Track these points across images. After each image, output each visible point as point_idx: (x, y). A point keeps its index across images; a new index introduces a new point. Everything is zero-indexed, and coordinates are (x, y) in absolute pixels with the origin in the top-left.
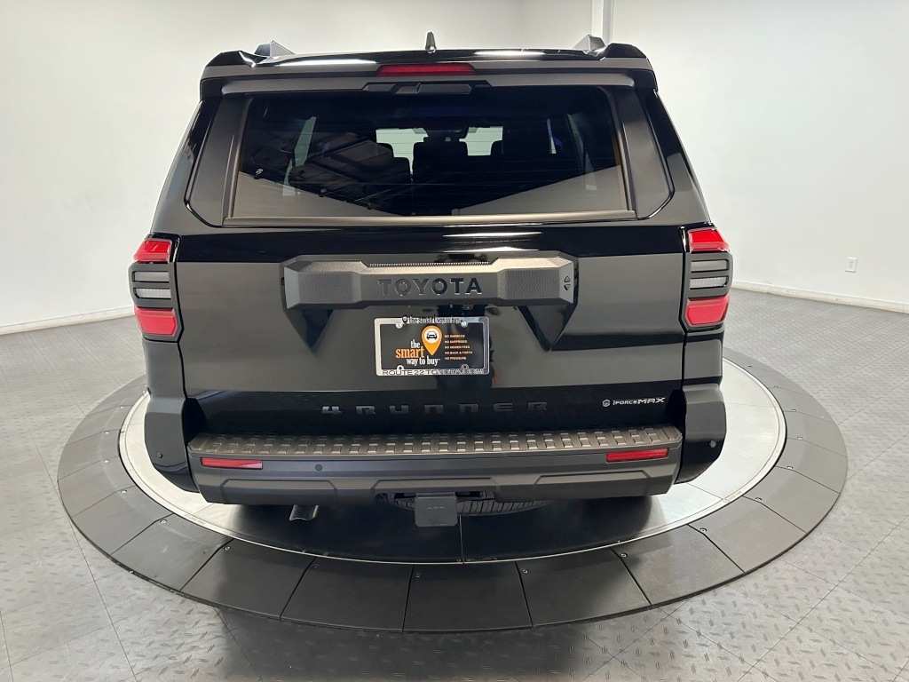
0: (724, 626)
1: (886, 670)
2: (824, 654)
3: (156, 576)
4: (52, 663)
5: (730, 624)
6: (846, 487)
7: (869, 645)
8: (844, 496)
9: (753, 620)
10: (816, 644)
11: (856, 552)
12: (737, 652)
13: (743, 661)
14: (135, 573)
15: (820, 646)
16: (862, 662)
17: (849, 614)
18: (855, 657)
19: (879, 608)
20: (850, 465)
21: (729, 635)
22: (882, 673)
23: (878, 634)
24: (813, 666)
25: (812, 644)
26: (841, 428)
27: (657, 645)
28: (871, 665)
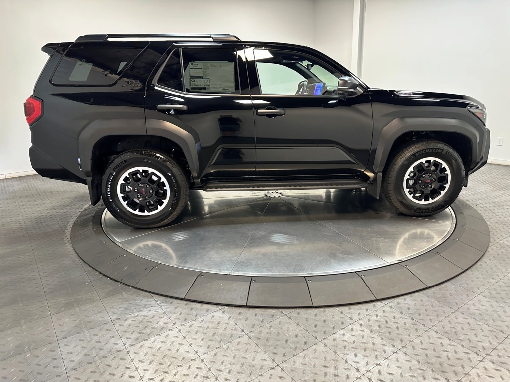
0: (416, 311)
1: (503, 332)
2: (469, 325)
3: (121, 280)
4: (71, 315)
5: (419, 310)
6: (488, 250)
7: (494, 321)
8: (487, 254)
9: (432, 308)
10: (465, 320)
11: (491, 280)
12: (422, 322)
13: (425, 326)
14: (110, 278)
15: (467, 321)
16: (490, 328)
17: (484, 308)
18: (486, 326)
19: (501, 305)
20: (491, 240)
21: (418, 315)
22: (501, 334)
23: (500, 317)
24: (463, 330)
25: (463, 320)
26: (488, 223)
27: (378, 318)
28: (495, 330)
